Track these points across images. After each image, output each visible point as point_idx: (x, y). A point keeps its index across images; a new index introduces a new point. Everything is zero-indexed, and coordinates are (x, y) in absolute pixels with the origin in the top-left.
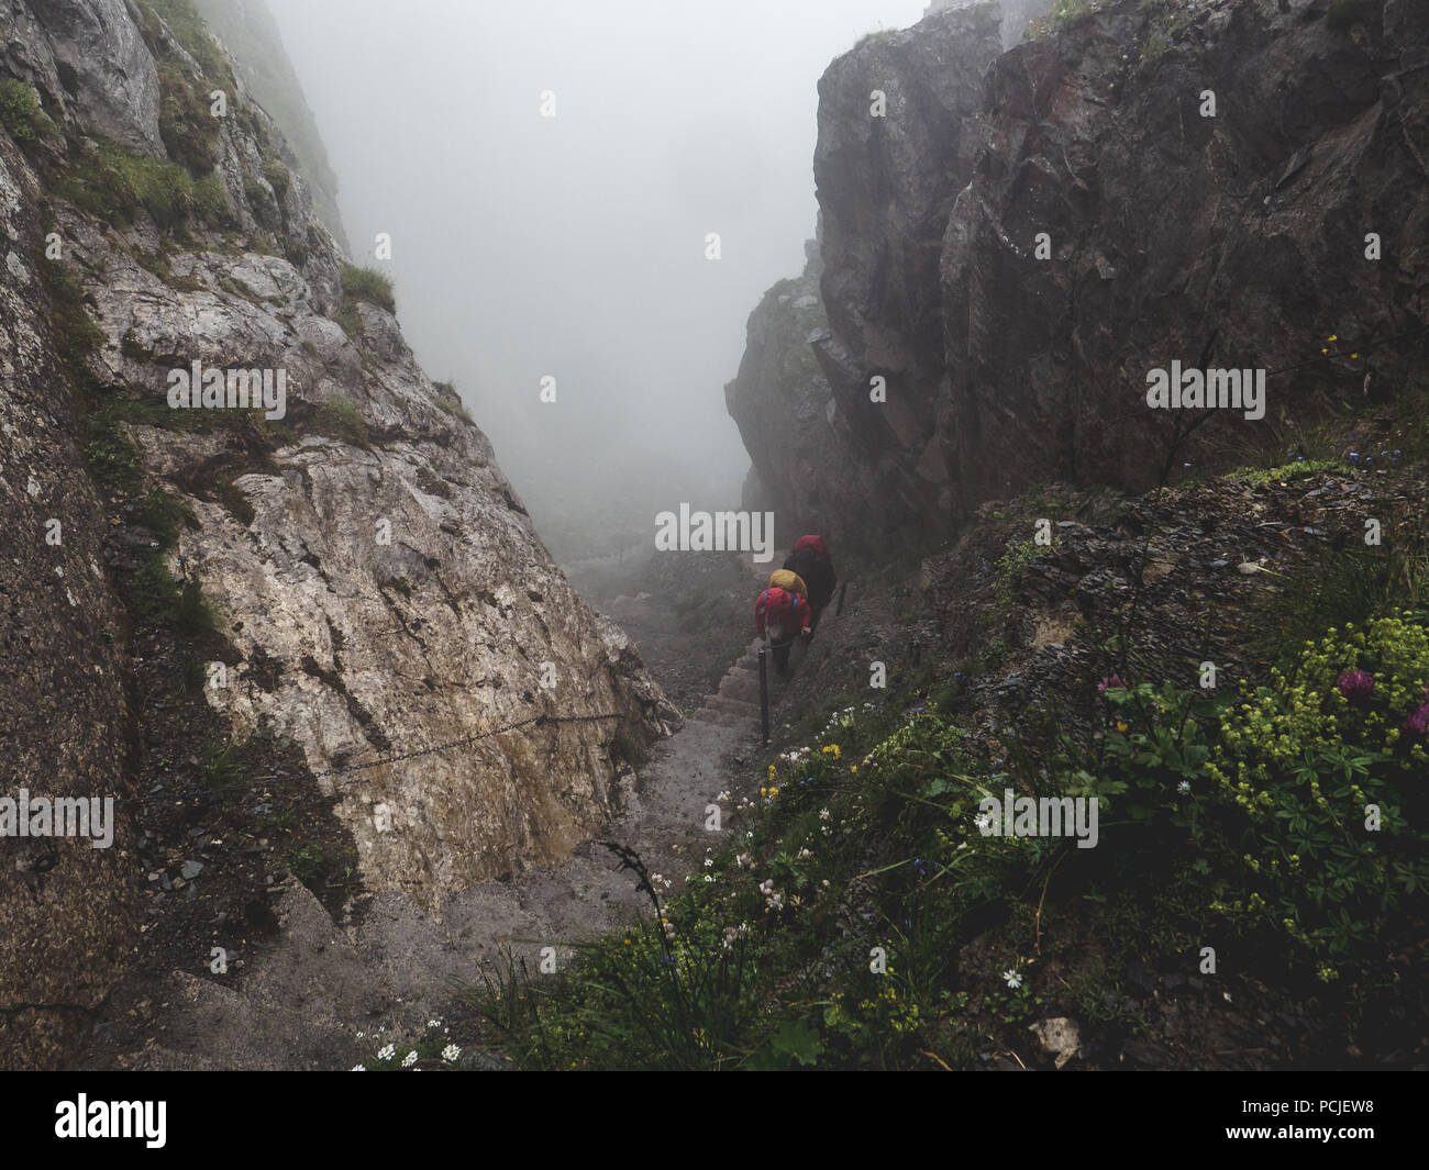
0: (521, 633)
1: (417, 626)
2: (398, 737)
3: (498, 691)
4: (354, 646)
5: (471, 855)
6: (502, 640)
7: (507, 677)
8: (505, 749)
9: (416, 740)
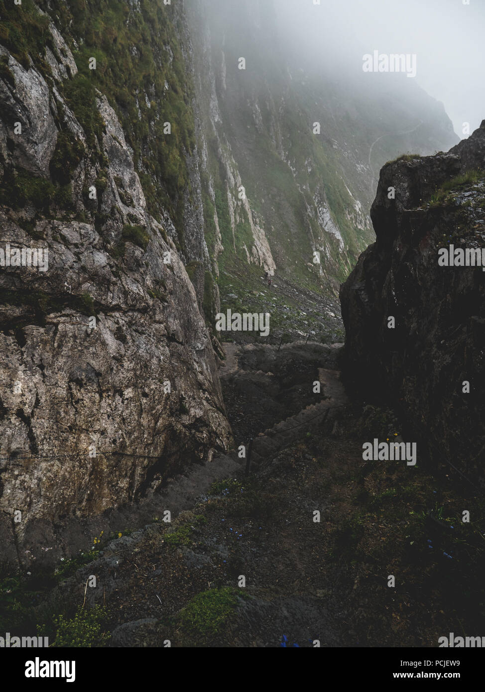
0: (127, 411)
1: (77, 402)
2: (43, 450)
3: (102, 436)
4: (42, 407)
5: (52, 504)
6: (116, 413)
7: (109, 431)
8: (93, 461)
9: (51, 452)
